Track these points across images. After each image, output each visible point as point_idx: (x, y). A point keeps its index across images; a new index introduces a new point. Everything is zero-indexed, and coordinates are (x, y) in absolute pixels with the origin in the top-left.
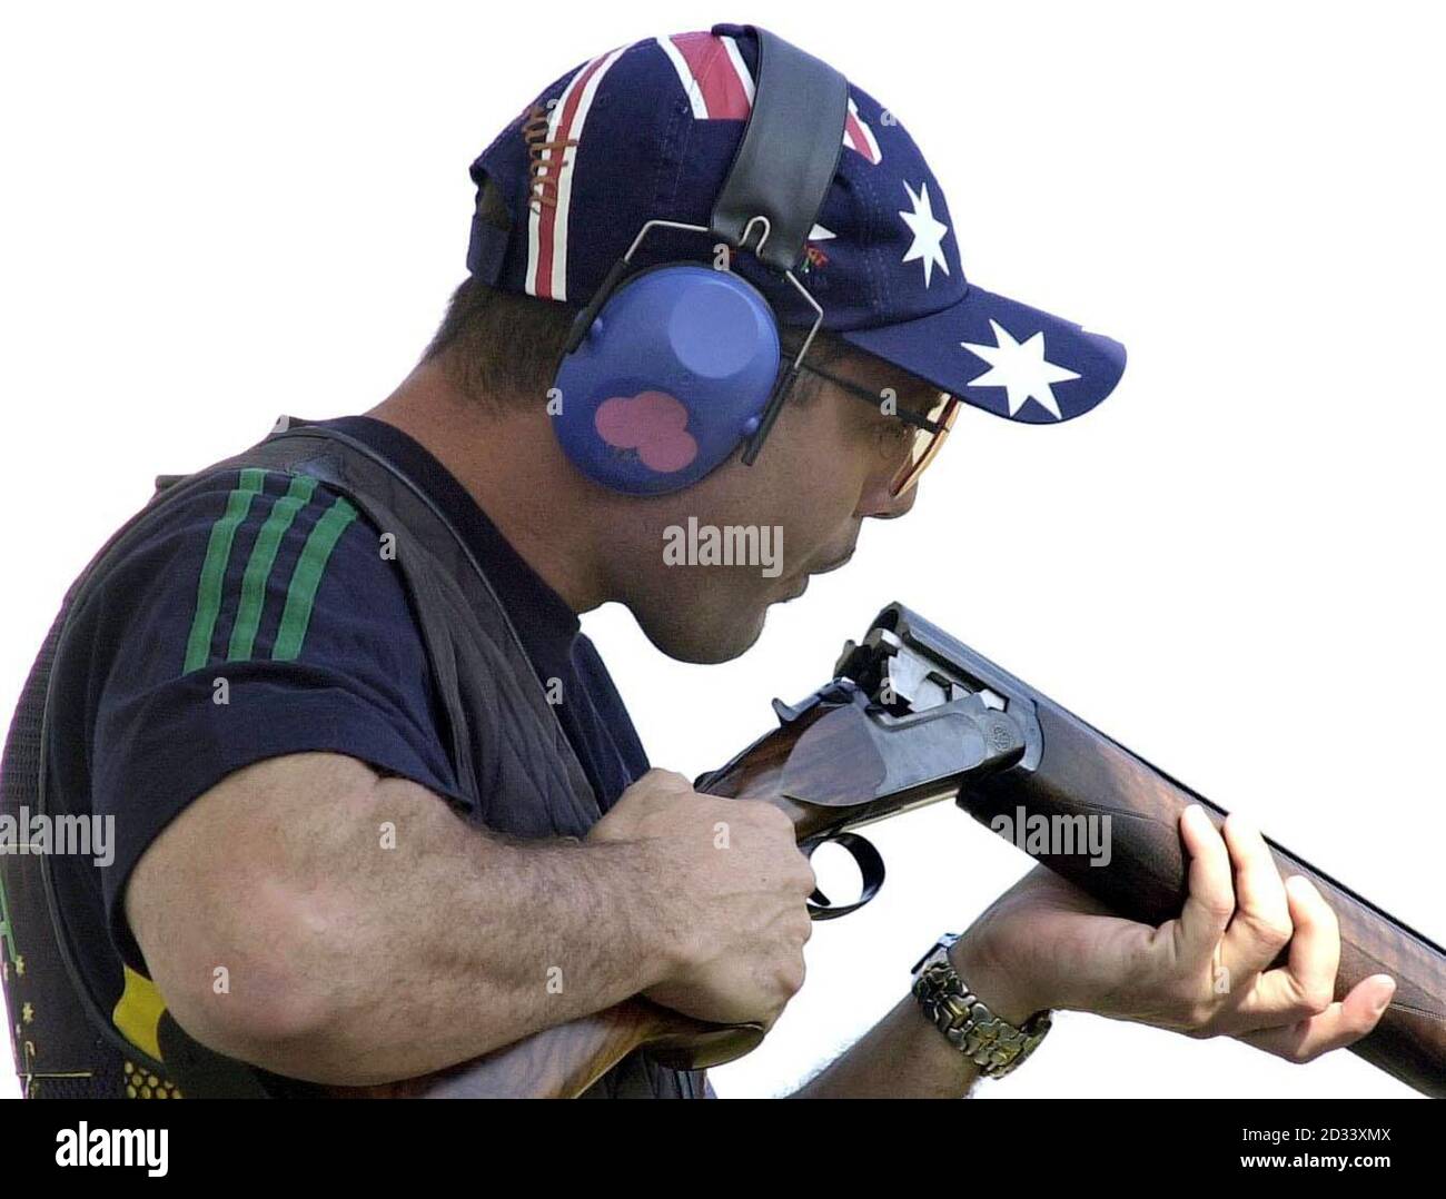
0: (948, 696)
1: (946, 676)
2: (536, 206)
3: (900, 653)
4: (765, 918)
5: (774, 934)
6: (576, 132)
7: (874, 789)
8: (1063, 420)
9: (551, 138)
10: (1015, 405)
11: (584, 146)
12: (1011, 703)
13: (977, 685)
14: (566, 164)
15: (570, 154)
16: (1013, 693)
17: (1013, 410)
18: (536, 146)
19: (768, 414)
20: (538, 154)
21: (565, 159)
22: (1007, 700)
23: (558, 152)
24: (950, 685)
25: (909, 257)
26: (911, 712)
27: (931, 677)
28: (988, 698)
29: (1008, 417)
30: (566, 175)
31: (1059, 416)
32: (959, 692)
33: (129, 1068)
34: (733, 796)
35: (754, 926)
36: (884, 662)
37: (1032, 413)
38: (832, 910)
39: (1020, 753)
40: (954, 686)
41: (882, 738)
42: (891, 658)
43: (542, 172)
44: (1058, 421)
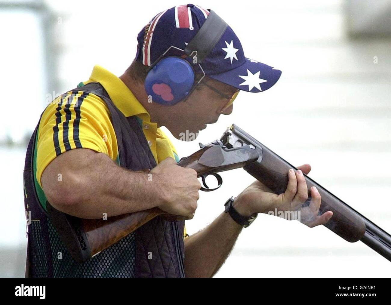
0: (242, 145)
1: (242, 141)
2: (144, 45)
3: (232, 135)
4: (187, 193)
5: (189, 197)
6: (153, 30)
7: (221, 164)
8: (262, 91)
9: (149, 31)
10: (250, 88)
11: (154, 33)
12: (256, 148)
13: (250, 143)
14: (151, 37)
15: (152, 34)
16: (257, 145)
17: (250, 90)
18: (147, 32)
19: (191, 91)
20: (146, 34)
21: (151, 35)
22: (255, 147)
23: (150, 34)
24: (243, 143)
25: (226, 58)
26: (233, 148)
27: (239, 141)
28: (251, 146)
29: (248, 91)
30: (151, 39)
31: (261, 90)
32: (245, 144)
33: (48, 219)
34: (185, 167)
35: (185, 194)
36: (228, 137)
37: (255, 90)
38: (209, 189)
39: (257, 159)
40: (244, 143)
41: (224, 153)
42: (230, 136)
43: (146, 38)
44: (260, 92)
